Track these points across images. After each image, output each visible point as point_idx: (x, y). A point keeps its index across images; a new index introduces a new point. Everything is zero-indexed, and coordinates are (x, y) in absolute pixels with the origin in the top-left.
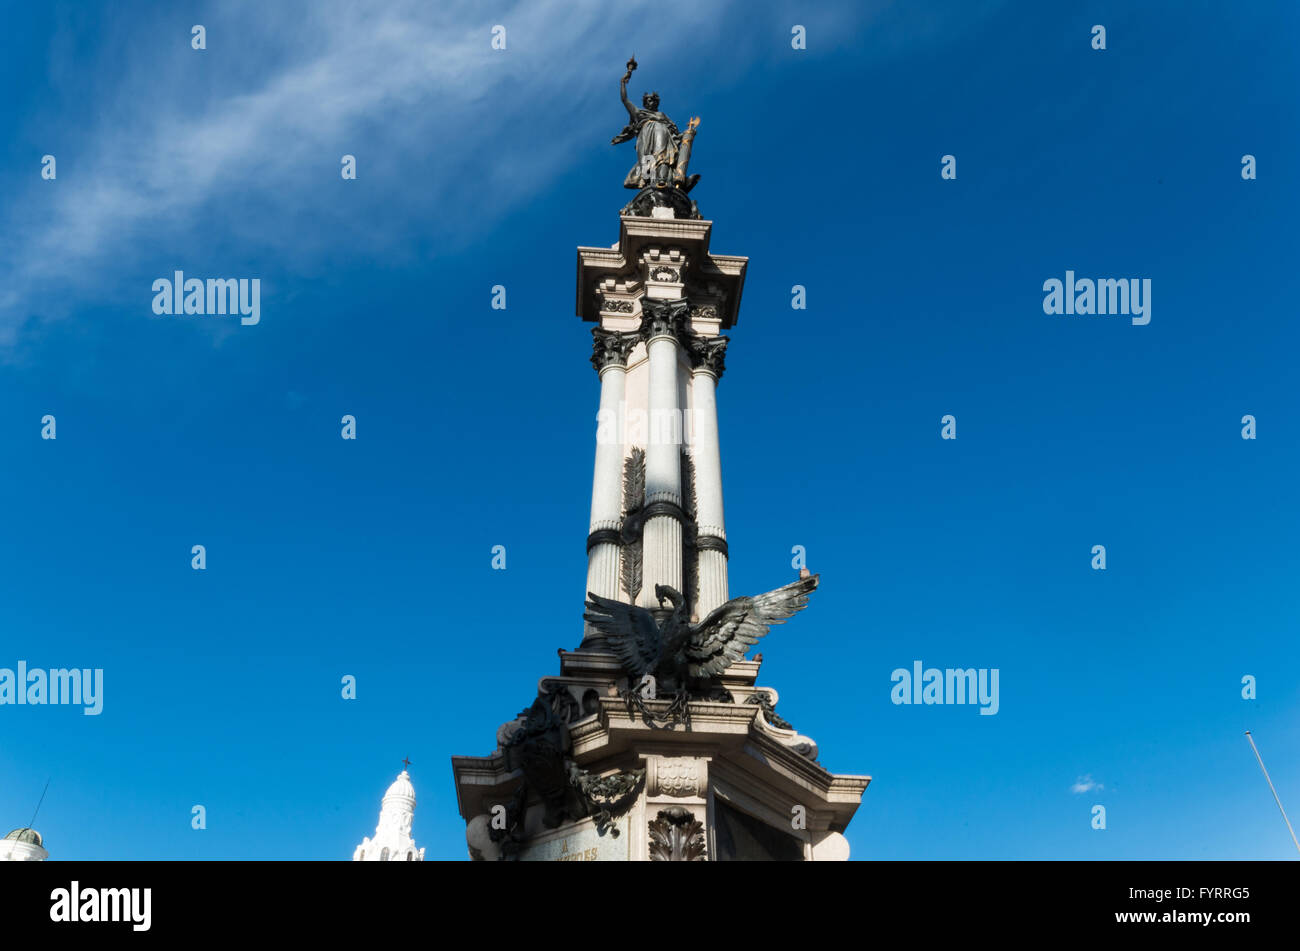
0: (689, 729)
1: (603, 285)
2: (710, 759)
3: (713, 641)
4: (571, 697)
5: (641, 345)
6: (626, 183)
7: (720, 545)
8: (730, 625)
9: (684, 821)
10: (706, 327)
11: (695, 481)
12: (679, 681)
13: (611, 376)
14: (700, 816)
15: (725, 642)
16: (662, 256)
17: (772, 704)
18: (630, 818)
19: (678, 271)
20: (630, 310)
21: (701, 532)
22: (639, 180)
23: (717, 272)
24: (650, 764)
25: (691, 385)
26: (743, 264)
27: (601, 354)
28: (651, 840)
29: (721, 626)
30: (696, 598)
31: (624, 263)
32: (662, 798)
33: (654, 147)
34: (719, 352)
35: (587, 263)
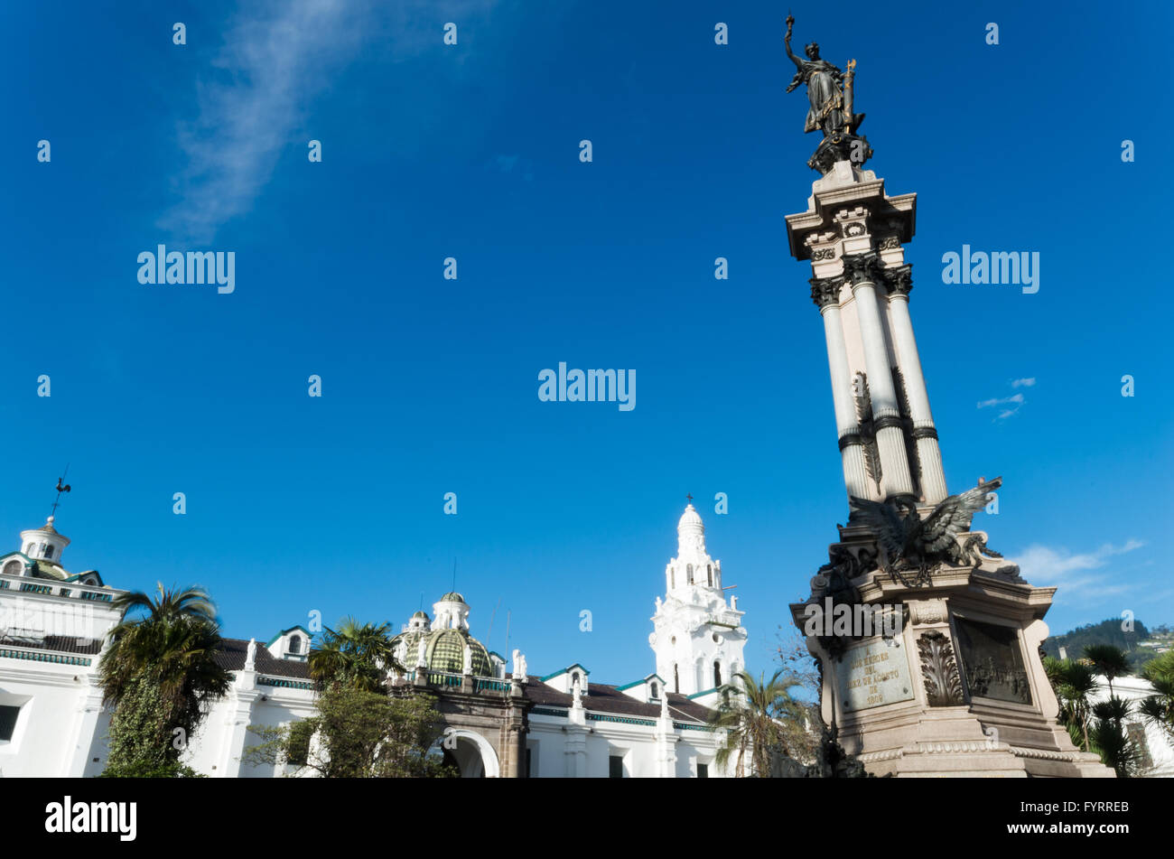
0: (931, 585)
1: (809, 239)
2: (947, 599)
3: (938, 527)
4: (851, 555)
5: (847, 285)
6: (806, 130)
7: (931, 433)
8: (947, 515)
9: (938, 638)
10: (893, 258)
11: (905, 386)
12: (920, 556)
13: (830, 313)
14: (947, 633)
15: (946, 527)
16: (849, 213)
17: (984, 542)
18: (904, 636)
19: (864, 223)
20: (833, 255)
21: (916, 425)
22: (815, 124)
23: (893, 210)
24: (910, 606)
25: (889, 309)
26: (913, 199)
27: (819, 297)
28: (920, 650)
29: (941, 516)
30: (921, 475)
31: (821, 221)
32: (922, 625)
33: (823, 96)
34: (905, 278)
35: (795, 227)
